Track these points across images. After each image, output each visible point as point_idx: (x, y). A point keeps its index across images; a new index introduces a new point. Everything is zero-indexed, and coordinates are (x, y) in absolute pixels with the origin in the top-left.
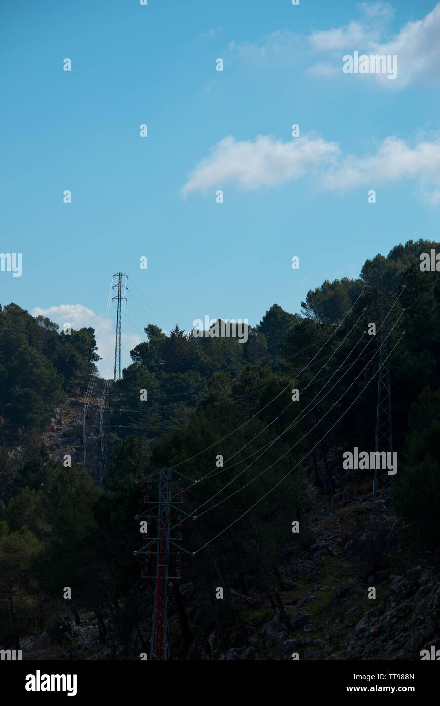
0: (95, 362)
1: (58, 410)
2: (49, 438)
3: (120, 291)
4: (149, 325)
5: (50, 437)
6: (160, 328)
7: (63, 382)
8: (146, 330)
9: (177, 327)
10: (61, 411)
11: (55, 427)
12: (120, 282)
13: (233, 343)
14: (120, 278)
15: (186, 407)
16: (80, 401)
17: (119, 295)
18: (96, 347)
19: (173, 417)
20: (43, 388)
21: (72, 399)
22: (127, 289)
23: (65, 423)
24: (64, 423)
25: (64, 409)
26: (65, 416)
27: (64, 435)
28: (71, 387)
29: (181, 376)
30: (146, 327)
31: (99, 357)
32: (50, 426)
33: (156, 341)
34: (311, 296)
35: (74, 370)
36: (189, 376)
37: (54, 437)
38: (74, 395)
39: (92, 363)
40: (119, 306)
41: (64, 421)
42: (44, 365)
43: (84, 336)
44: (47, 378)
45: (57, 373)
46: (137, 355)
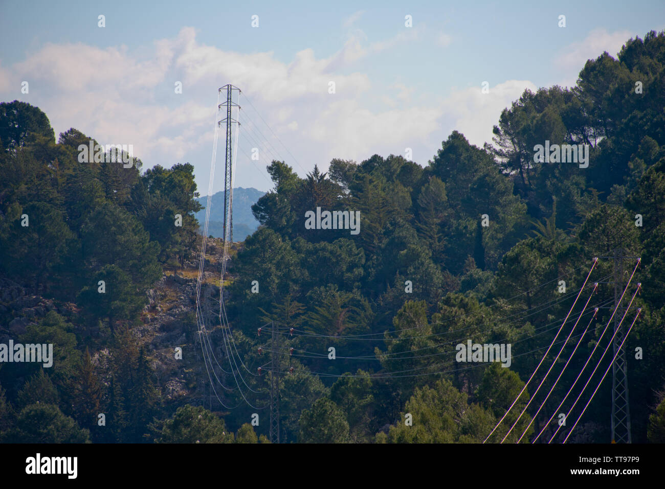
0: (194, 213)
1: (151, 291)
2: (142, 333)
3: (229, 111)
4: (274, 162)
5: (143, 332)
6: (289, 167)
7: (159, 253)
8: (270, 169)
9: (316, 169)
10: (155, 291)
11: (149, 316)
12: (229, 99)
13: (398, 192)
14: (229, 93)
15: (337, 291)
16: (181, 277)
17: (229, 118)
18: (195, 192)
19: (320, 307)
20: (131, 262)
21: (169, 273)
22: (240, 108)
23: (162, 310)
24: (160, 309)
25: (160, 289)
26: (162, 299)
27: (163, 329)
28: (168, 257)
29: (329, 248)
30: (270, 164)
31: (201, 205)
32: (141, 315)
33: (287, 190)
34: (506, 118)
35: (171, 232)
36: (340, 247)
37: (148, 331)
38: (173, 268)
39: (191, 214)
40: (229, 133)
41: (160, 307)
42: (131, 229)
43: (182, 180)
44: (137, 248)
45: (149, 242)
46: (261, 210)
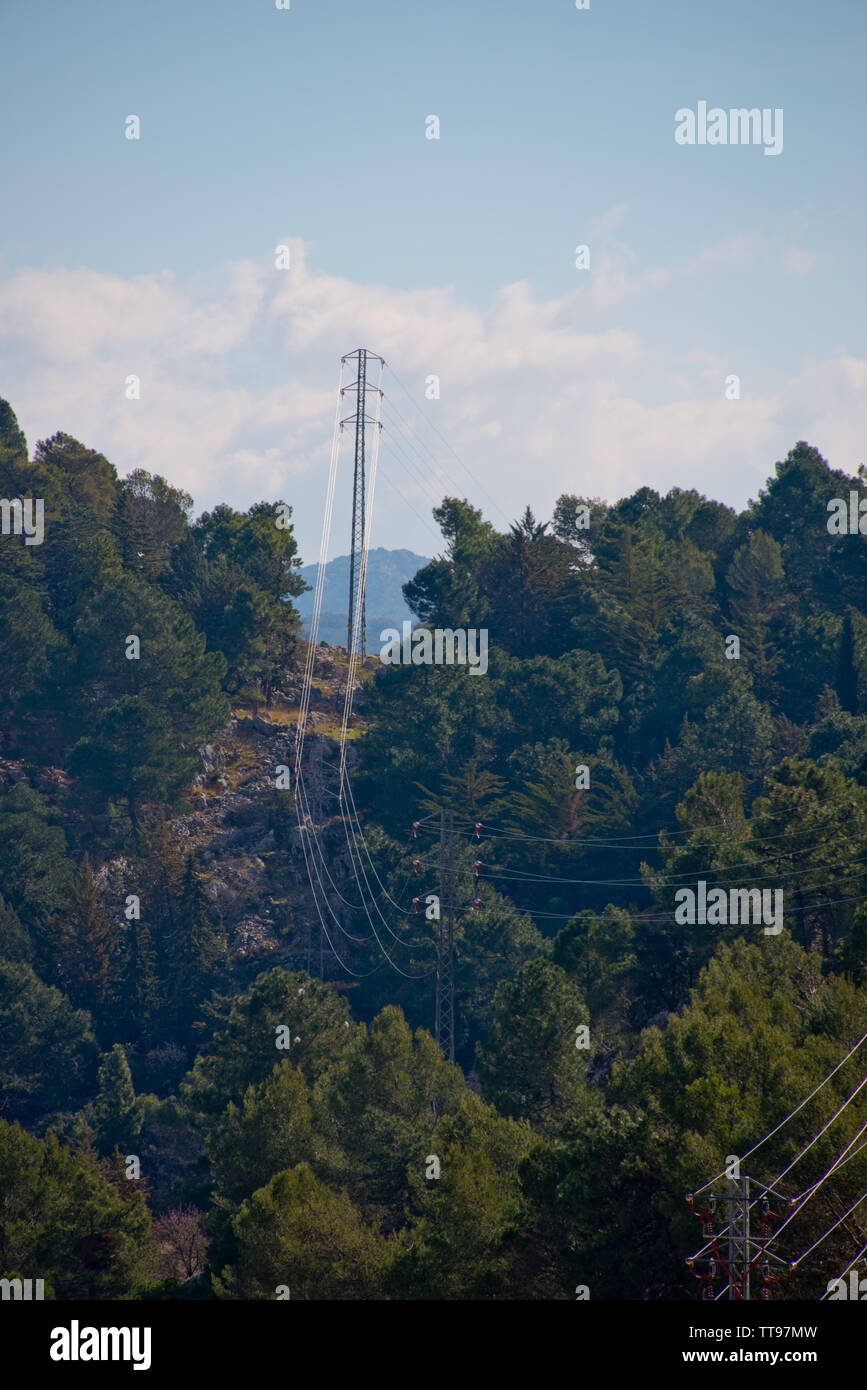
0: (291, 598)
1: (209, 748)
2: (190, 828)
3: (361, 401)
4: (447, 501)
5: (193, 826)
6: (476, 510)
7: (225, 674)
8: (439, 513)
9: (529, 514)
10: (216, 749)
11: (204, 796)
12: (362, 378)
13: (687, 561)
14: (362, 366)
15: (568, 752)
16: (266, 721)
17: (360, 414)
18: (294, 557)
19: (534, 782)
20: (170, 692)
21: (242, 714)
22: (382, 394)
23: (230, 784)
24: (225, 783)
25: (224, 744)
26: (228, 764)
27: (231, 820)
28: (241, 682)
29: (553, 668)
30: (439, 505)
31: (304, 583)
32: (189, 793)
33: (471, 555)
35: (247, 635)
36: (574, 667)
37: (202, 825)
38: (250, 704)
39: (285, 600)
40: (360, 444)
41: (226, 779)
42: (170, 628)
43: (270, 535)
44: (182, 665)
45: (205, 653)
46: (422, 594)
